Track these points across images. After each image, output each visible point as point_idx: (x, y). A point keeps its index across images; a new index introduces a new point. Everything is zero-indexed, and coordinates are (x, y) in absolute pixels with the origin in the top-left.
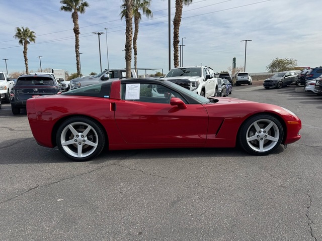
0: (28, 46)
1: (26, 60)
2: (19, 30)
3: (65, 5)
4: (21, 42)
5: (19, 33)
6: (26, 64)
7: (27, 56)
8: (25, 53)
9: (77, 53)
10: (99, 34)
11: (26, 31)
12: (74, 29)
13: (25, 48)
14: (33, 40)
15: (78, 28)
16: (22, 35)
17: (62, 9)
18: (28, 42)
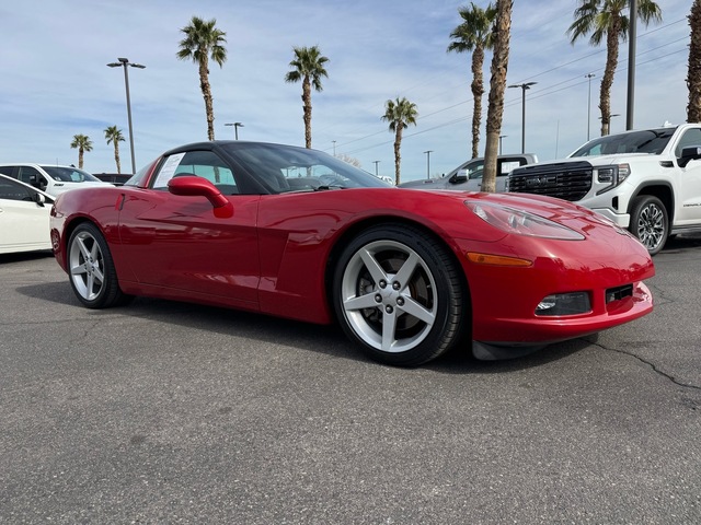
0: (404, 132)
1: (398, 159)
2: (391, 105)
3: (459, 40)
4: (392, 126)
5: (390, 111)
6: (397, 167)
7: (400, 151)
8: (397, 146)
9: (475, 135)
10: (525, 87)
11: (401, 104)
12: (473, 86)
13: (398, 137)
14: (412, 120)
15: (480, 82)
16: (395, 112)
17: (451, 48)
18: (405, 126)
